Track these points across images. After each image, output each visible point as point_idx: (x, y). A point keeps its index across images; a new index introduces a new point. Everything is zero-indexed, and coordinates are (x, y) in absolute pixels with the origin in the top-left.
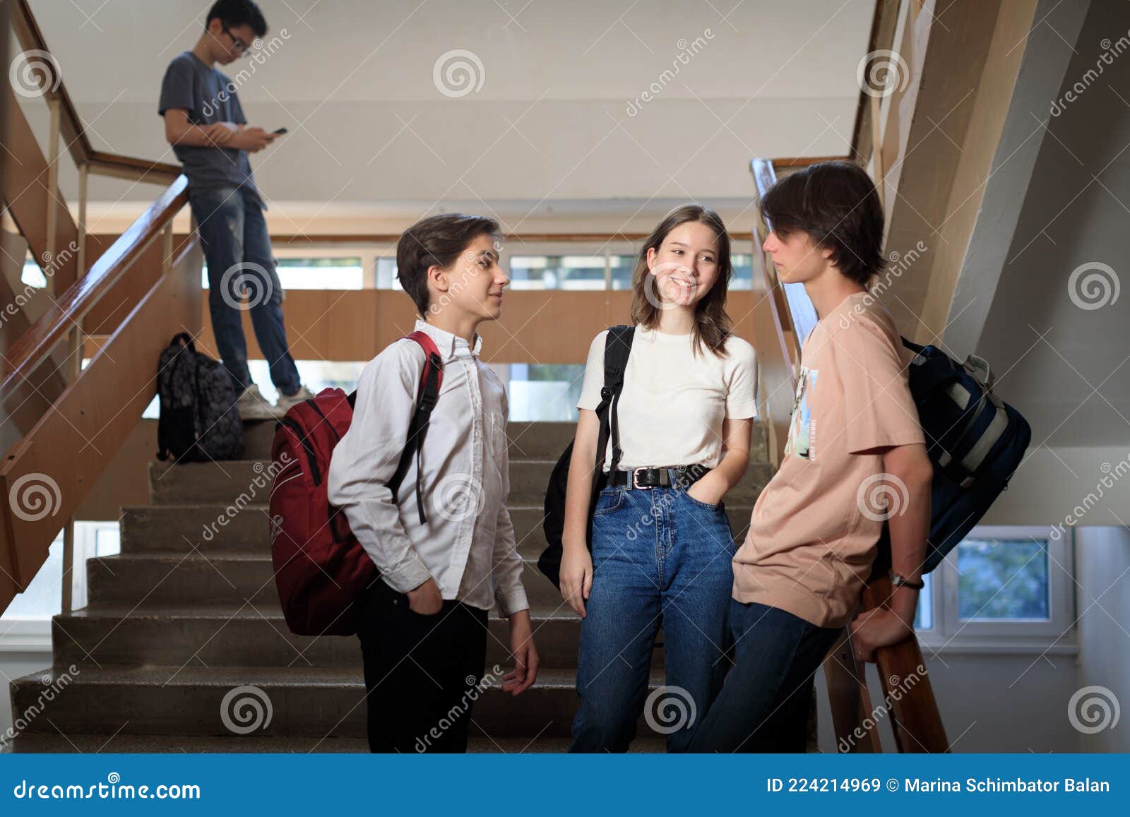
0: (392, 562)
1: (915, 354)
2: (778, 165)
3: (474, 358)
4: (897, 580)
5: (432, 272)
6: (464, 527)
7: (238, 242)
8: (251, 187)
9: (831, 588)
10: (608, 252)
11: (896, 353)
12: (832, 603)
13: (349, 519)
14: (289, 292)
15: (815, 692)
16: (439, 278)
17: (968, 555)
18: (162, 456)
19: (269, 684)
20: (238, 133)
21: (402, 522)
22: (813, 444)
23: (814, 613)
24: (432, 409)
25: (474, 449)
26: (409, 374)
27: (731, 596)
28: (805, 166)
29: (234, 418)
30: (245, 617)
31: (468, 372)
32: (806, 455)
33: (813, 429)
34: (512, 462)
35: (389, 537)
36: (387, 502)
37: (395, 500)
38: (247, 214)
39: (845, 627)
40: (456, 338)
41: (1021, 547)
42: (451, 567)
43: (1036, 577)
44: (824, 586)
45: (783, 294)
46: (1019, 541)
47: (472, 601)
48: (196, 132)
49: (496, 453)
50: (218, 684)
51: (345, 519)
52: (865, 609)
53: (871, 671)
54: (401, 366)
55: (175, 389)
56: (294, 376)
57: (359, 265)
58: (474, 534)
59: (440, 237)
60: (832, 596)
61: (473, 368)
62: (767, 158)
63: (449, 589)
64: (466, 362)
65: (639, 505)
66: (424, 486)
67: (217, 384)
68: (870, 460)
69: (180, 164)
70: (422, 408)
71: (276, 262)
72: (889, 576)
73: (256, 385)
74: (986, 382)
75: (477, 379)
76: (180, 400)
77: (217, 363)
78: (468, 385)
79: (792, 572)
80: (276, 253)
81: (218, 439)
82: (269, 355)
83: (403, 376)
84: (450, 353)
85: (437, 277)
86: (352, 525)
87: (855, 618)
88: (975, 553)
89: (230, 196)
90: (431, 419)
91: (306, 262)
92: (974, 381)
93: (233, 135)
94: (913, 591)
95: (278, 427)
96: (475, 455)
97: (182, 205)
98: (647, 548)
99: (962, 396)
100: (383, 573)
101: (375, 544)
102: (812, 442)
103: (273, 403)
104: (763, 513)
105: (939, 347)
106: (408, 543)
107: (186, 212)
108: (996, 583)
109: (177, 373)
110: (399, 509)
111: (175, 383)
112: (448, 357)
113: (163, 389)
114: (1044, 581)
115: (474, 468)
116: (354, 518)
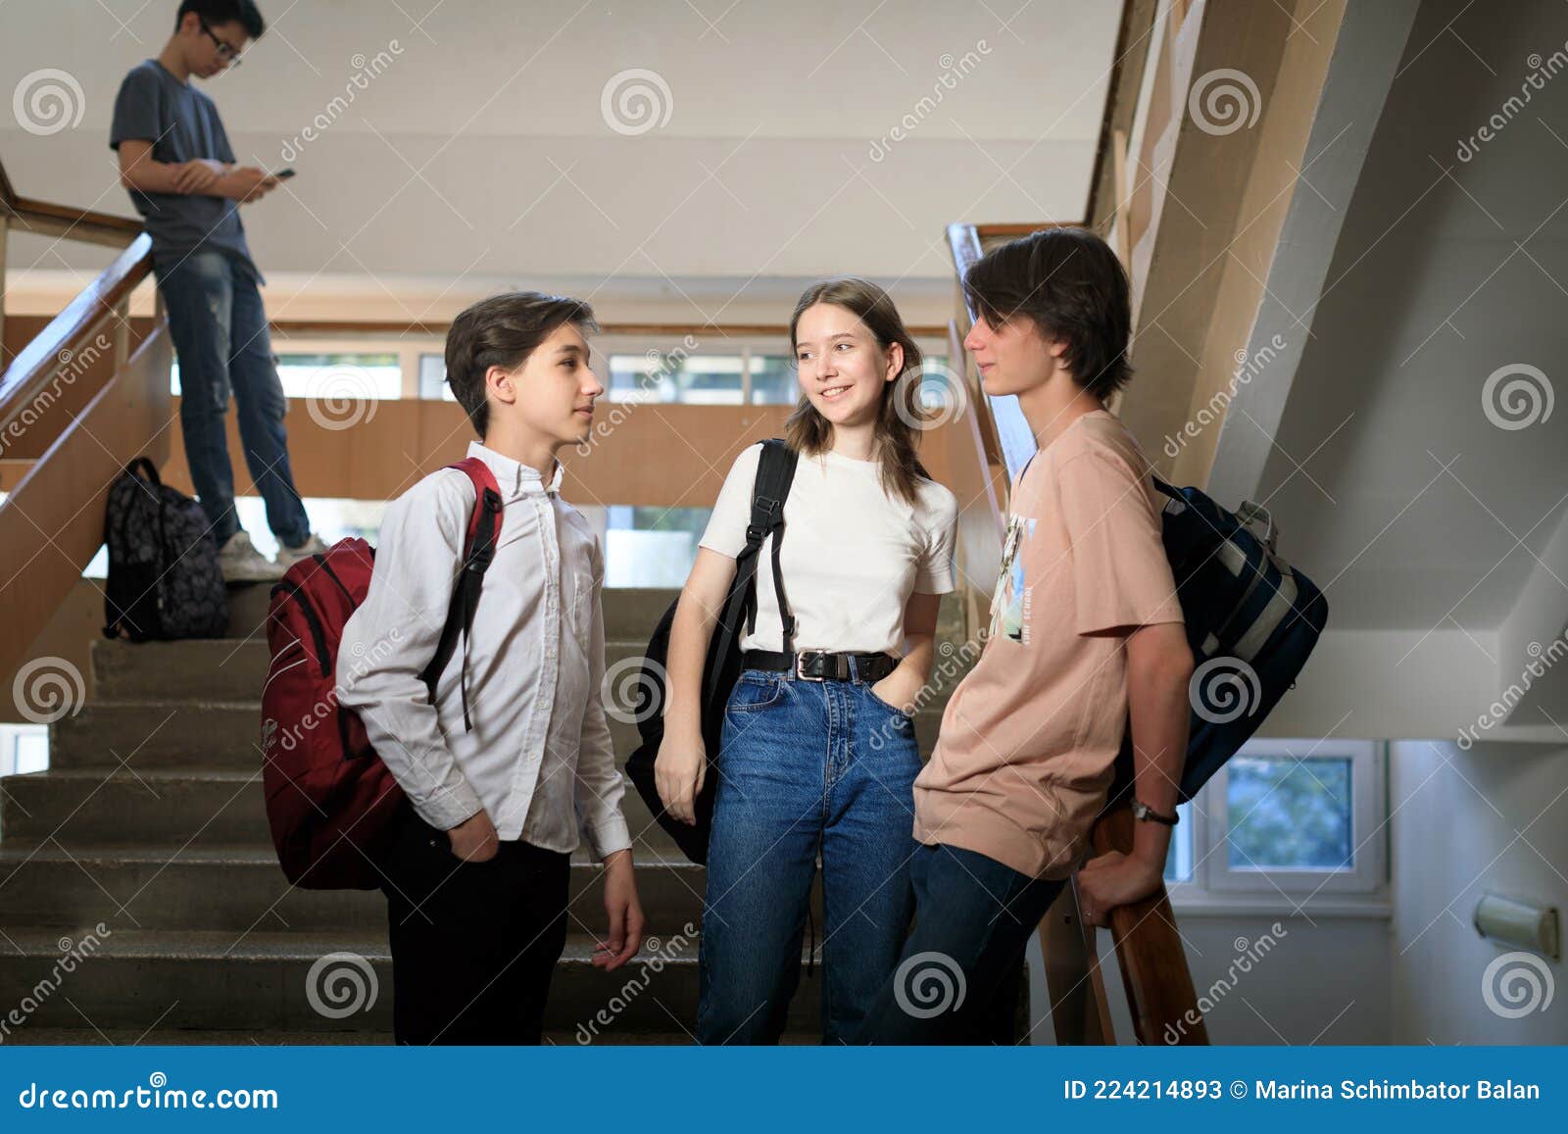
0: (426, 787)
1: (1169, 498)
2: (985, 233)
3: (552, 496)
4: (1141, 813)
5: (492, 376)
6: (532, 735)
7: (223, 330)
8: (242, 250)
9: (1049, 825)
10: (746, 351)
11: (1146, 497)
12: (1051, 845)
13: (367, 726)
14: (295, 401)
15: (1027, 969)
16: (502, 384)
17: (1242, 778)
18: (110, 633)
19: (259, 956)
20: (224, 174)
21: (441, 729)
22: (1027, 622)
23: (1027, 859)
24: (485, 568)
25: (546, 625)
26: (451, 518)
27: (911, 834)
28: (1024, 235)
29: (214, 579)
30: (225, 861)
31: (540, 516)
32: (1018, 637)
33: (1028, 600)
34: (609, 644)
35: (422, 752)
36: (422, 701)
37: (432, 699)
38: (236, 291)
39: (1069, 879)
40: (523, 467)
41: (1317, 767)
42: (513, 793)
43: (1335, 808)
44: (1041, 822)
45: (989, 412)
46: (1313, 760)
47: (544, 841)
48: (164, 174)
49: (579, 630)
50: (186, 956)
51: (361, 726)
52: (1096, 853)
53: (1104, 940)
54: (440, 507)
55: (131, 536)
56: (299, 519)
57: (396, 364)
58: (546, 748)
59: (506, 327)
60: (1050, 837)
61: (548, 509)
62: (969, 223)
63: (508, 826)
64: (539, 501)
65: (805, 703)
66: (471, 680)
67: (190, 530)
68: (1108, 644)
69: (141, 218)
70: (472, 568)
71: (277, 359)
72: (1131, 806)
73: (246, 532)
74: (1266, 538)
75: (553, 526)
76: (136, 552)
77: (192, 500)
78: (539, 534)
79: (996, 802)
80: (278, 346)
81: (191, 609)
82: (264, 490)
83: (442, 521)
84: (514, 489)
85: (498, 383)
86: (371, 734)
87: (1082, 867)
88: (1252, 775)
89: (212, 265)
90: (485, 583)
91: (320, 360)
92: (1251, 536)
93: (217, 177)
94: (1164, 828)
95: (274, 593)
96: (547, 634)
97: (144, 276)
98: (811, 764)
99: (1236, 558)
100: (415, 802)
101: (401, 761)
102: (1025, 618)
103: (271, 557)
104: (958, 718)
105: (1204, 491)
106: (450, 760)
107: (149, 286)
108: (1281, 817)
109: (133, 515)
110: (439, 712)
111: (130, 529)
112: (512, 494)
113: (113, 536)
114: (1345, 815)
115: (545, 653)
116: (373, 724)
